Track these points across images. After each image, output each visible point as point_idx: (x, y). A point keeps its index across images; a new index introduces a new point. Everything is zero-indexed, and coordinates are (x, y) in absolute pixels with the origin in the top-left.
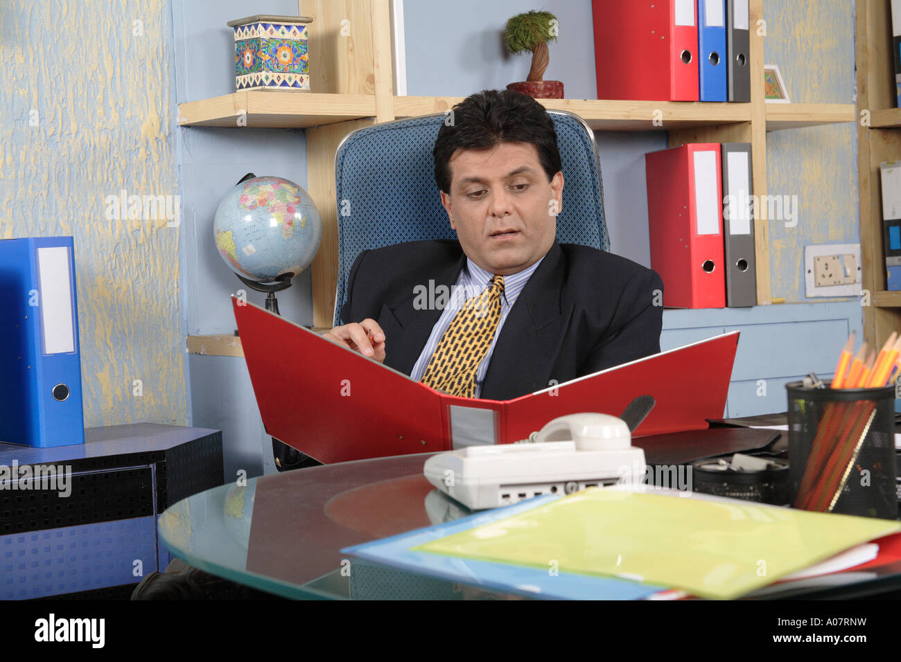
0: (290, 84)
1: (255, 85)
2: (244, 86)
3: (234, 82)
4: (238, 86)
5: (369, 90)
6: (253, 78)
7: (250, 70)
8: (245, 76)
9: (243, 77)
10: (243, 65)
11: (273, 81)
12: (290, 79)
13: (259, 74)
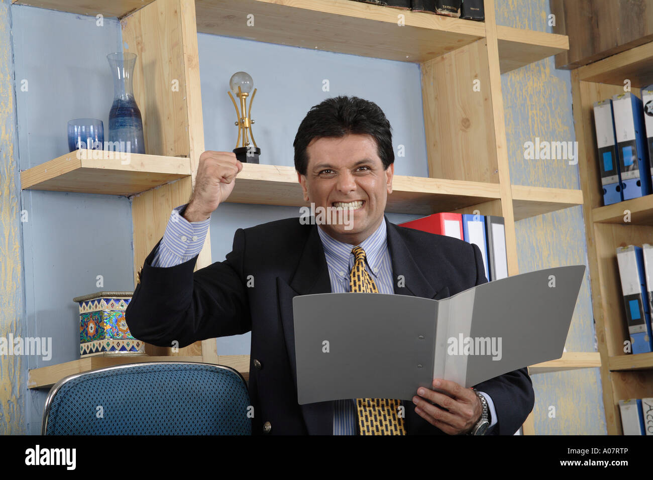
0: (128, 348)
1: (97, 351)
2: (88, 352)
3: (78, 349)
4: (82, 352)
5: (196, 351)
6: (96, 345)
7: (93, 338)
8: (89, 344)
9: (86, 344)
10: (87, 334)
11: (113, 347)
12: (128, 345)
13: (101, 341)
